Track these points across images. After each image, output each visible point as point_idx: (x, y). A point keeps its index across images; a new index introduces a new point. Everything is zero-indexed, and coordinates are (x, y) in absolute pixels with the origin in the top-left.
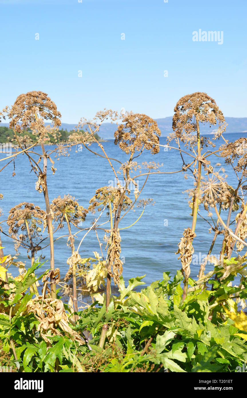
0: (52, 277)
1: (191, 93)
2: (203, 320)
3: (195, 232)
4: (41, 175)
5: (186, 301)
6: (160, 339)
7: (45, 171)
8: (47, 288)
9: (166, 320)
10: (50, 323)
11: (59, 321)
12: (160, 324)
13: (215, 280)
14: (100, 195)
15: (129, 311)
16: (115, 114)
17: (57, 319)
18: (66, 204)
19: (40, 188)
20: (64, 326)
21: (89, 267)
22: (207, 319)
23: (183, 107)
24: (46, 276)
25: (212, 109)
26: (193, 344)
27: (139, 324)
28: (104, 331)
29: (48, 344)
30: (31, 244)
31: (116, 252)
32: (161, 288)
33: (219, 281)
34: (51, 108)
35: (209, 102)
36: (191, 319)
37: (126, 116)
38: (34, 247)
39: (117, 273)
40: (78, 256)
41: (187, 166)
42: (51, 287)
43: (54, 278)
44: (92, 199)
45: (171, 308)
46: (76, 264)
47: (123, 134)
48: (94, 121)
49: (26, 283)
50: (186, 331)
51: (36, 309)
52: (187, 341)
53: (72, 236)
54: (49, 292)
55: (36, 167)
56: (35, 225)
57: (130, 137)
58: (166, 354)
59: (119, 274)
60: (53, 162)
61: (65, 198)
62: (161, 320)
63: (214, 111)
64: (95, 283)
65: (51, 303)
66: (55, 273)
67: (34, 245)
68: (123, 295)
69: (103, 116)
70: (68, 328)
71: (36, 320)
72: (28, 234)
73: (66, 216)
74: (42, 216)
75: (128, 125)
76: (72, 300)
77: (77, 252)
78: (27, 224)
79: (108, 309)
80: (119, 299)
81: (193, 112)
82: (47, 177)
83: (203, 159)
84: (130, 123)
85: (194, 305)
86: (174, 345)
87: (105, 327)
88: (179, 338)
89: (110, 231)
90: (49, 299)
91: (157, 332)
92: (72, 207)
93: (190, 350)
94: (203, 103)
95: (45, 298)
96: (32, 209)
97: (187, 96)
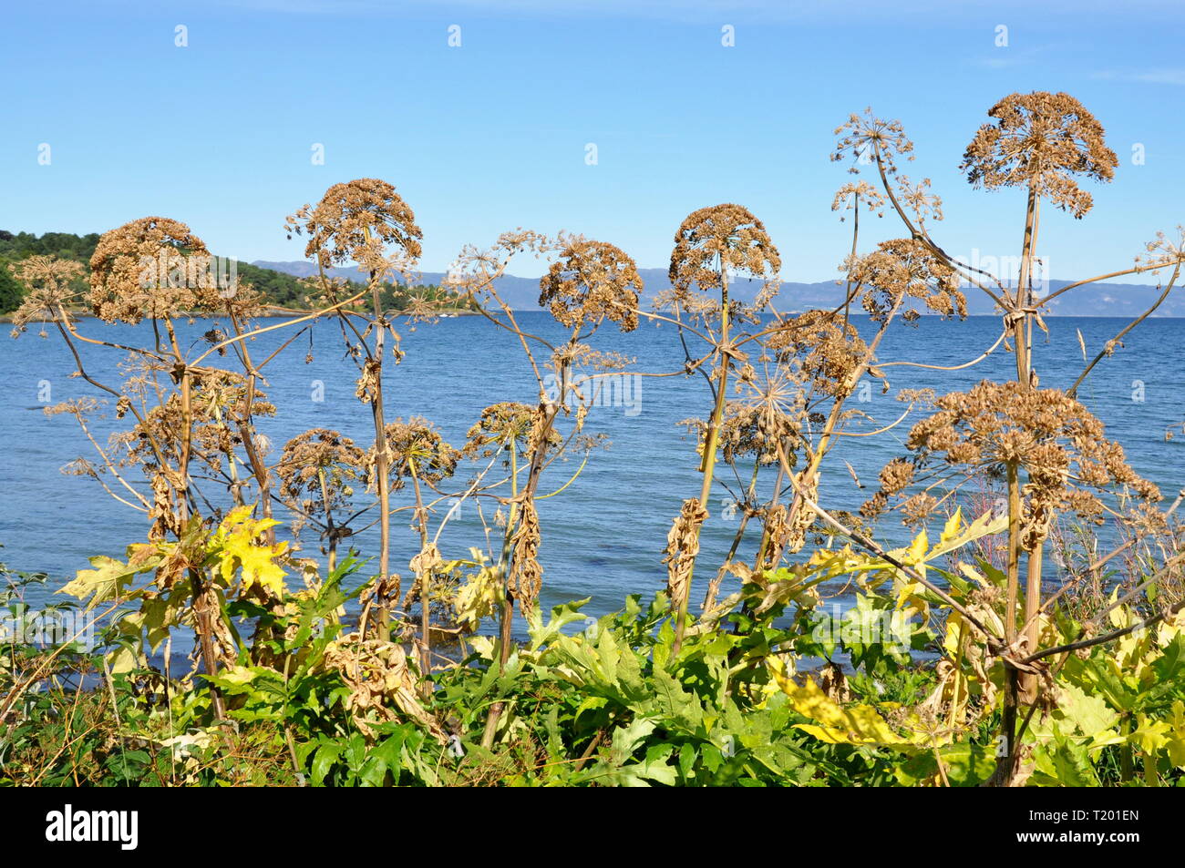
0: (382, 593)
1: (712, 205)
2: (713, 698)
3: (707, 507)
4: (369, 365)
5: (681, 658)
6: (620, 737)
7: (378, 355)
8: (369, 616)
9: (637, 696)
10: (373, 694)
11: (395, 690)
12: (620, 705)
13: (741, 614)
14: (490, 420)
15: (551, 676)
16: (540, 241)
17: (391, 687)
18: (414, 437)
19: (365, 393)
20: (406, 703)
21: (458, 580)
22: (723, 695)
23: (693, 234)
24: (369, 590)
25: (757, 243)
26: (693, 749)
27: (574, 704)
28: (492, 717)
29: (368, 740)
30: (330, 521)
31: (528, 544)
32: (620, 629)
33: (752, 617)
34: (399, 218)
35: (752, 225)
36: (689, 694)
37: (570, 243)
38: (337, 530)
39: (528, 591)
40: (436, 553)
41: (694, 363)
42: (379, 616)
43: (387, 597)
44: (472, 428)
45: (647, 671)
46: (430, 570)
47: (558, 282)
48: (494, 254)
49: (324, 602)
50: (680, 720)
51: (344, 662)
52: (680, 742)
53: (424, 509)
54: (374, 627)
55: (359, 347)
56: (339, 482)
57: (576, 292)
58: (633, 767)
59: (532, 593)
60: (397, 337)
61: (412, 422)
62: (625, 696)
63: (761, 246)
64: (472, 616)
65: (378, 651)
66: (389, 586)
67: (336, 524)
68: (537, 642)
69: (513, 243)
70: (413, 707)
71: (342, 684)
72: (325, 499)
73: (411, 463)
74: (357, 461)
75: (574, 262)
76: (419, 648)
77: (433, 545)
78: (321, 477)
79: (506, 669)
80: (529, 649)
81: (717, 244)
82: (383, 370)
83: (733, 349)
84: (578, 260)
85: (696, 666)
86: (650, 749)
87: (497, 708)
88: (660, 735)
89: (510, 500)
90: (374, 643)
91: (611, 722)
92: (428, 444)
93: (686, 761)
94: (738, 227)
95: (364, 639)
96: (335, 443)
97: (704, 211)
